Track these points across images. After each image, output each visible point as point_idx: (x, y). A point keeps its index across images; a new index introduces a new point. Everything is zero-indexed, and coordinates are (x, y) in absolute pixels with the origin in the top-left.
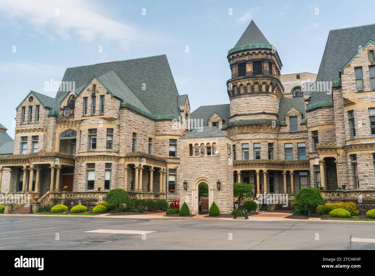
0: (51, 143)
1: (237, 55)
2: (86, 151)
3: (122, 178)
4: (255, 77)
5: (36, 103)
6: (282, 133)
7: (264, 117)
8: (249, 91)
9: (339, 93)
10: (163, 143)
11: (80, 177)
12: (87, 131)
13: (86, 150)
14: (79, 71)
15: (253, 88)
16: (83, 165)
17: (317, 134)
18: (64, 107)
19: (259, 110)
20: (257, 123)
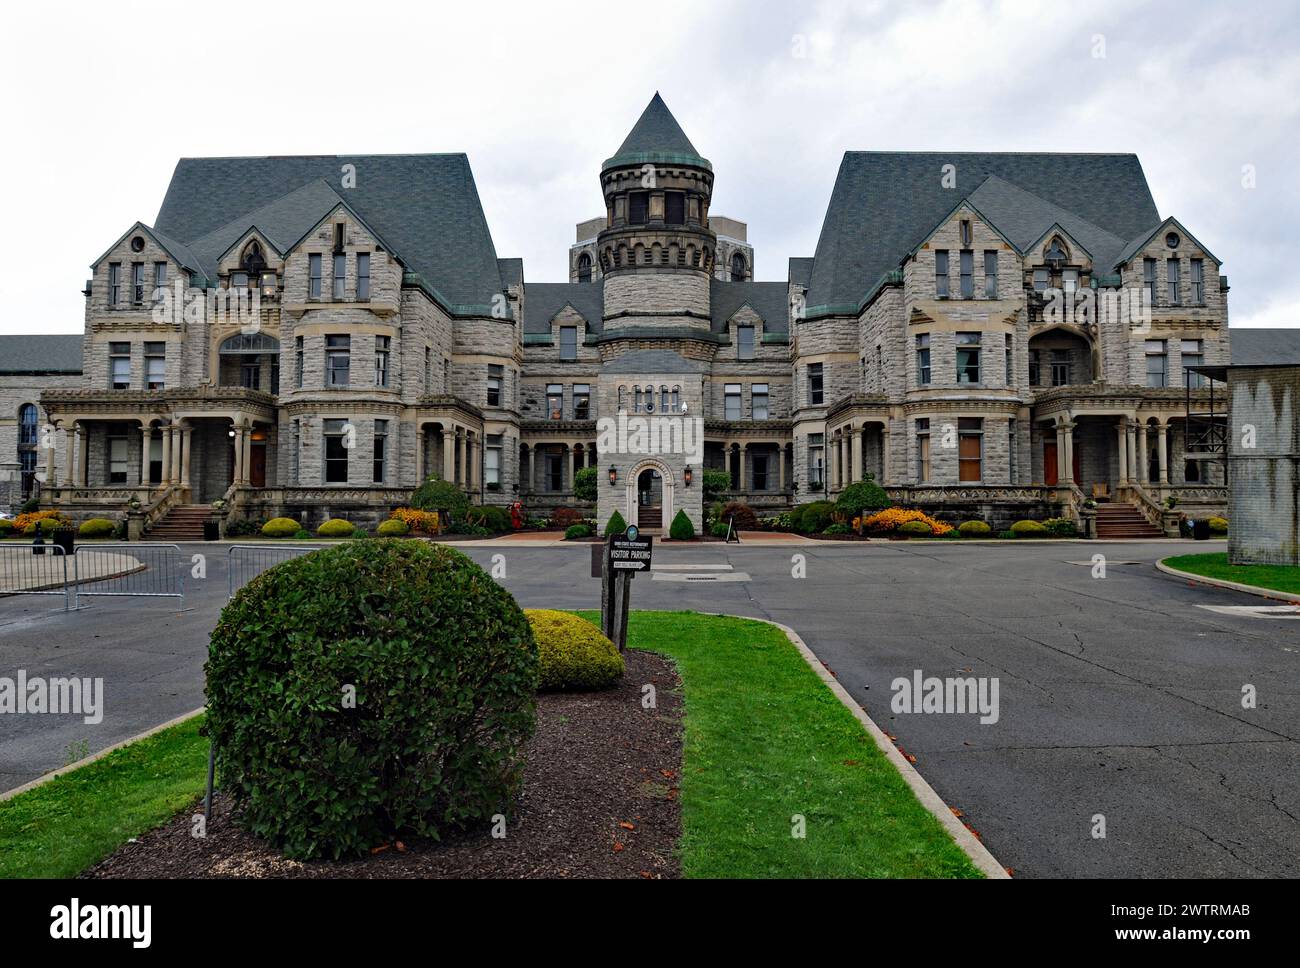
0: (199, 361)
1: (629, 173)
2: (322, 388)
3: (412, 456)
4: (673, 231)
5: (155, 257)
6: (720, 361)
7: (686, 322)
8: (657, 261)
9: (898, 295)
10: (473, 373)
11: (306, 450)
12: (323, 339)
13: (320, 386)
14: (219, 169)
15: (665, 255)
16: (313, 421)
17: (821, 371)
18: (229, 270)
19: (676, 306)
20: (673, 335)
